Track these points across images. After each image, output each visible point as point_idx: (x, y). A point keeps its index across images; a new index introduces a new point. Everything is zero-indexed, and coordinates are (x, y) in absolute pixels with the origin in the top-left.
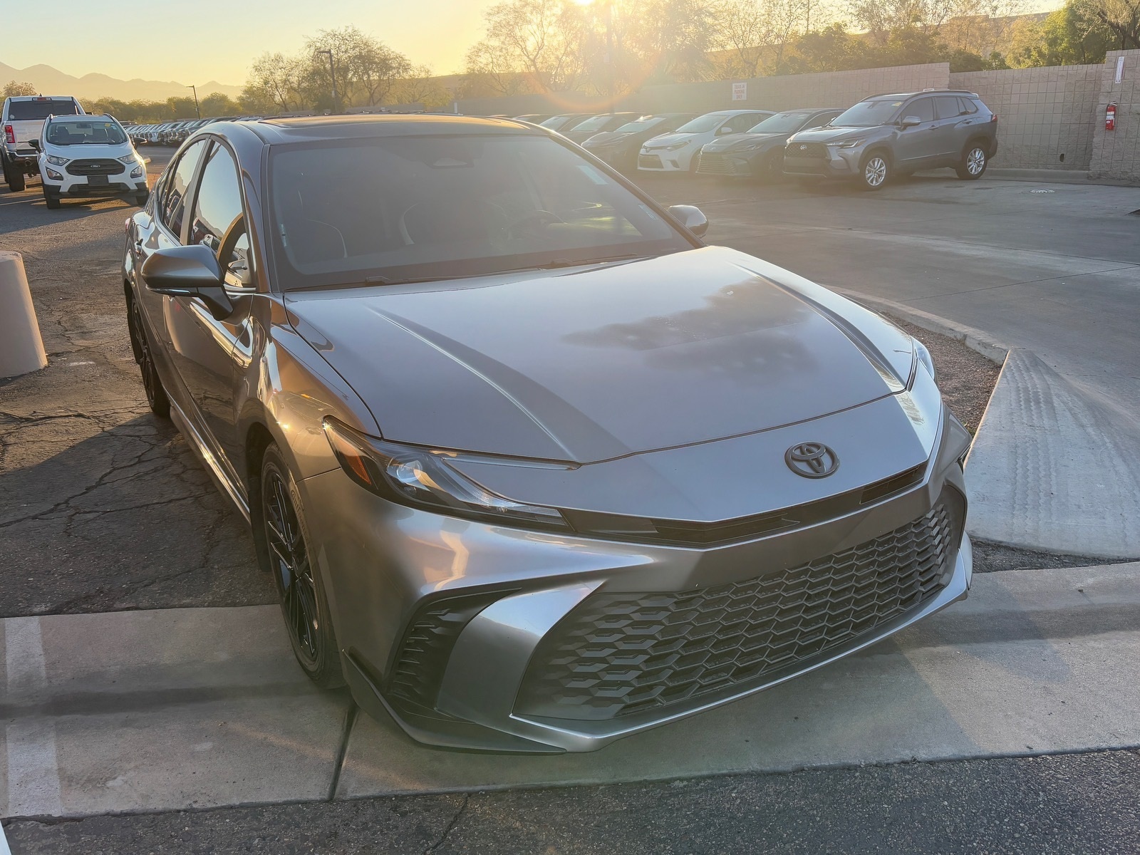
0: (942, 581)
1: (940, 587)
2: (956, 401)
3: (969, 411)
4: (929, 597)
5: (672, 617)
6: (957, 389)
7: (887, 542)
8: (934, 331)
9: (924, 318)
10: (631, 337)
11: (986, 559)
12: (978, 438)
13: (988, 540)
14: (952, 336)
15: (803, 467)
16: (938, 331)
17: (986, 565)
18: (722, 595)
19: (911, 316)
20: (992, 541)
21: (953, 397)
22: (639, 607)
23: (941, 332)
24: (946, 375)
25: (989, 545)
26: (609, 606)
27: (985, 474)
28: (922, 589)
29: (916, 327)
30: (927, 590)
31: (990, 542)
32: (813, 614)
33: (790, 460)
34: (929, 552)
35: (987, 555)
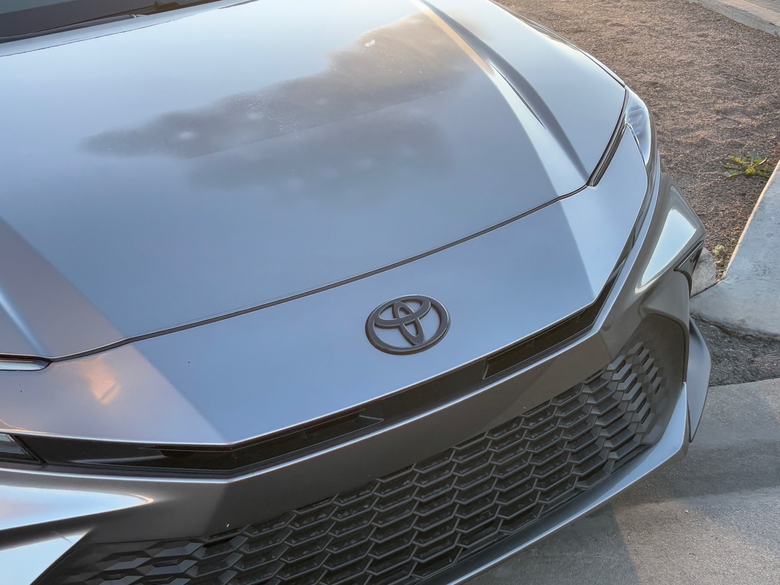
0: (649, 439)
1: (645, 448)
2: (758, 127)
3: (773, 140)
4: (625, 464)
5: (201, 565)
6: (763, 108)
7: (544, 414)
8: (751, 26)
9: (740, 10)
10: (186, 135)
11: (752, 362)
12: (772, 183)
13: (759, 332)
14: (772, 32)
15: (393, 338)
16: (756, 27)
17: (751, 371)
18: (276, 527)
19: (725, 8)
20: (765, 334)
21: (756, 120)
22: (149, 559)
23: (760, 28)
24: (755, 89)
25: (760, 339)
26: (105, 559)
27: (772, 235)
28: (614, 456)
29: (730, 21)
30: (621, 456)
31: (762, 336)
32: (433, 523)
33: (373, 324)
34: (619, 410)
35: (755, 356)
